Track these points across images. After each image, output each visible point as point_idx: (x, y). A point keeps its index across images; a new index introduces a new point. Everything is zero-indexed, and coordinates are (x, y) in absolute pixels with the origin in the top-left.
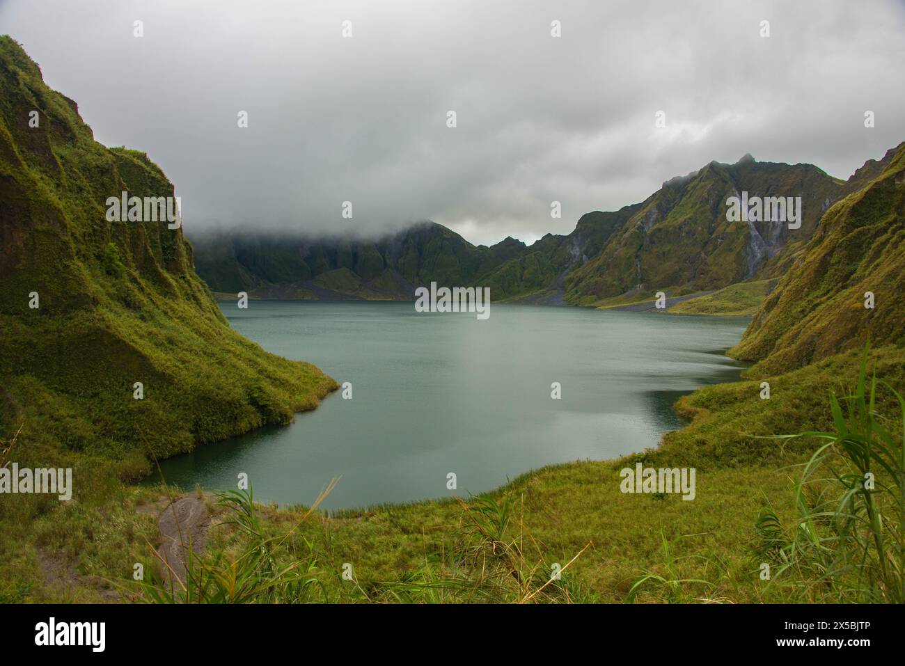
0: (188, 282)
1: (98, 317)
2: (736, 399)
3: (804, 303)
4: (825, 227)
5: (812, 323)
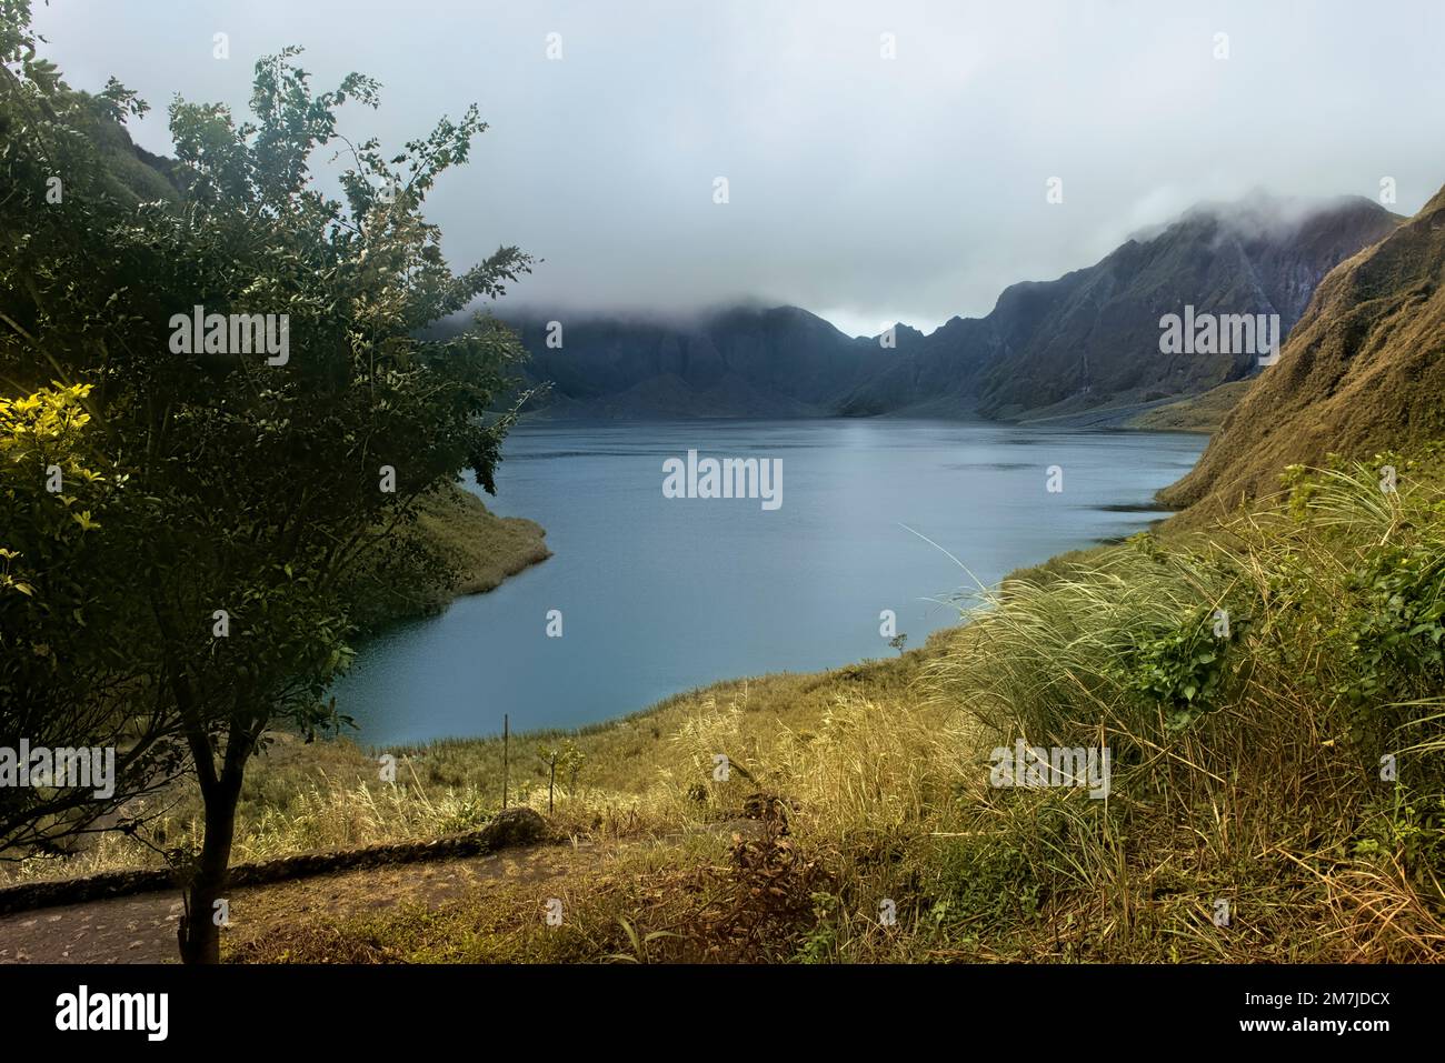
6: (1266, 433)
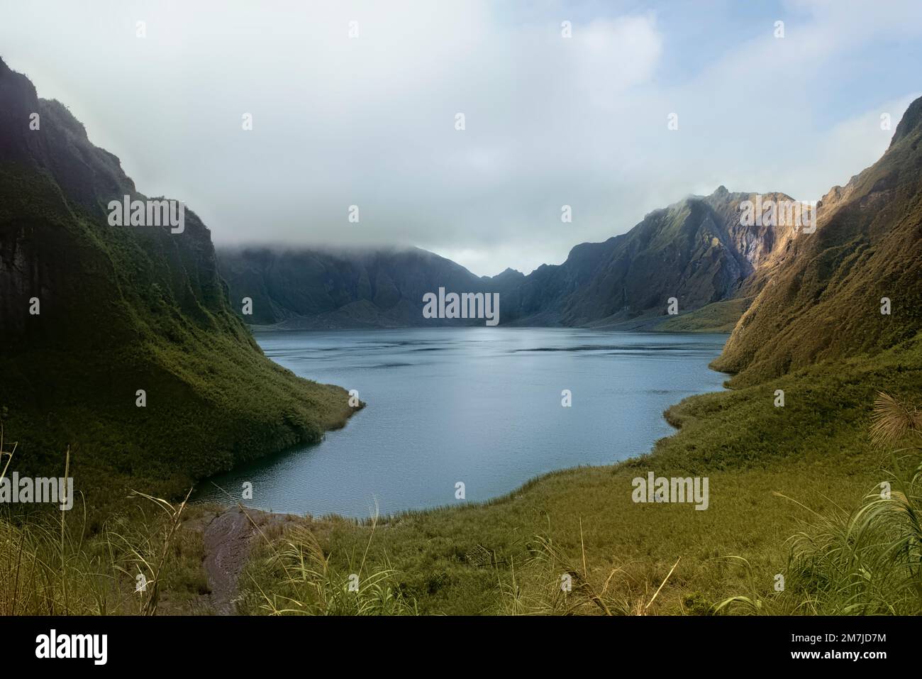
0: (226, 316)
1: (144, 351)
2: (720, 407)
3: (779, 318)
5: (787, 336)
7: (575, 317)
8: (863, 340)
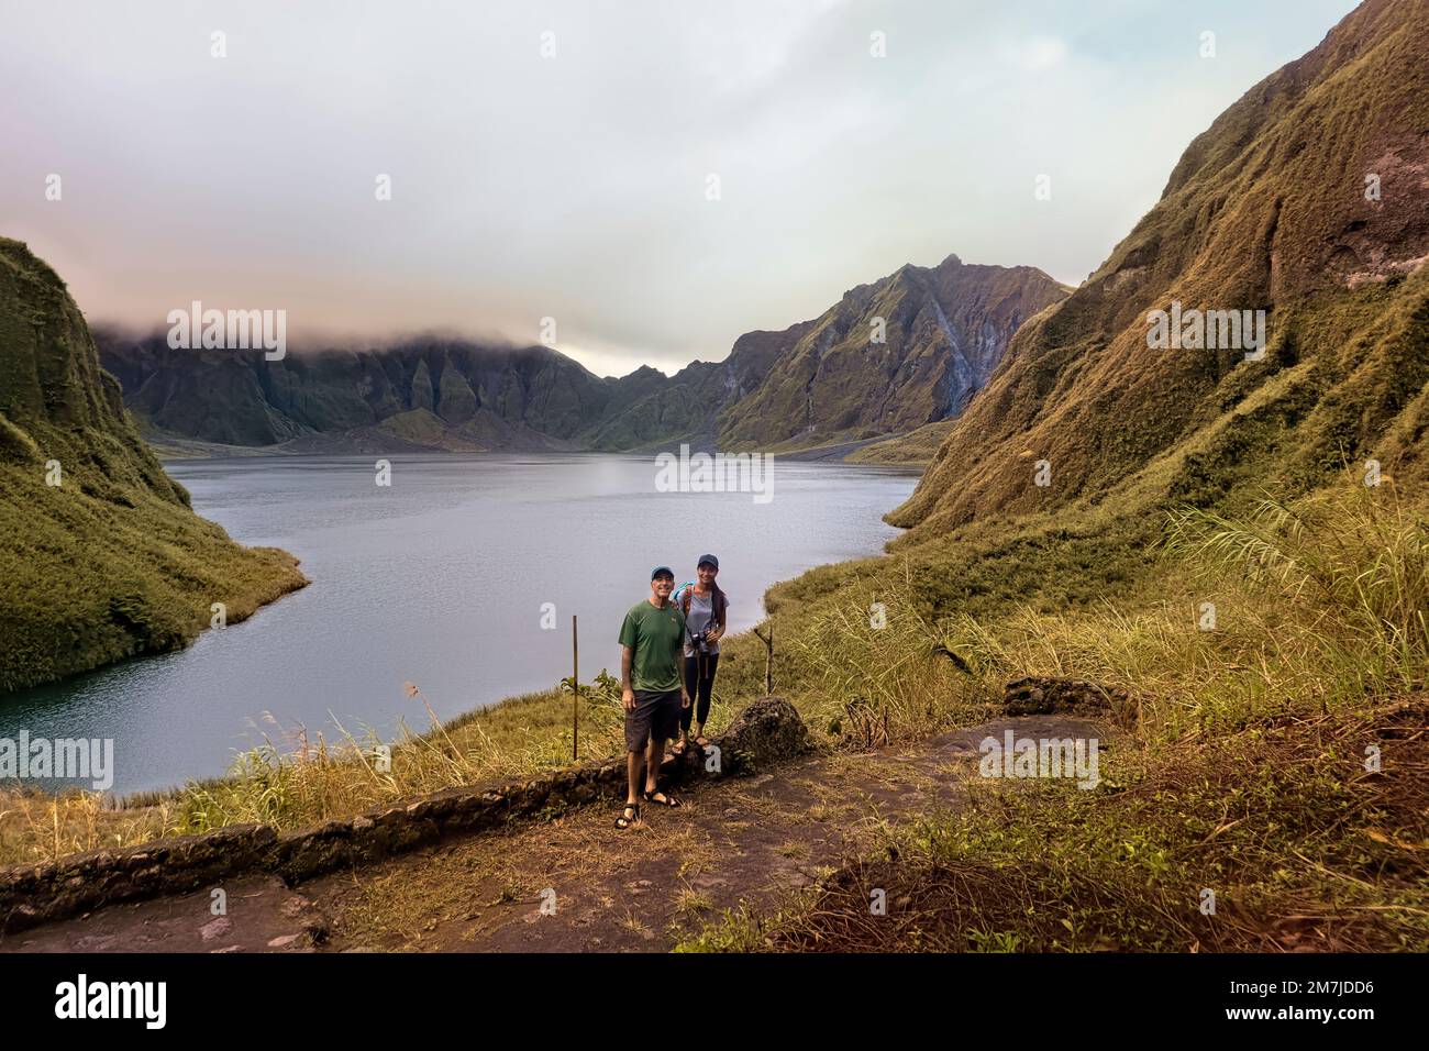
3: (979, 450)
4: (1015, 350)
5: (977, 477)
6: (976, 461)
7: (738, 440)
8: (1065, 487)
